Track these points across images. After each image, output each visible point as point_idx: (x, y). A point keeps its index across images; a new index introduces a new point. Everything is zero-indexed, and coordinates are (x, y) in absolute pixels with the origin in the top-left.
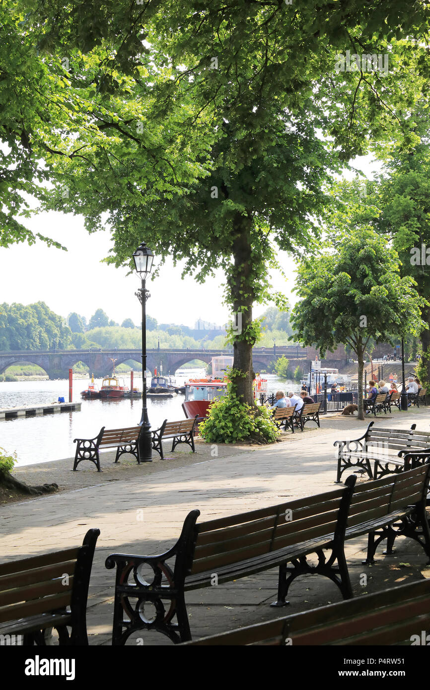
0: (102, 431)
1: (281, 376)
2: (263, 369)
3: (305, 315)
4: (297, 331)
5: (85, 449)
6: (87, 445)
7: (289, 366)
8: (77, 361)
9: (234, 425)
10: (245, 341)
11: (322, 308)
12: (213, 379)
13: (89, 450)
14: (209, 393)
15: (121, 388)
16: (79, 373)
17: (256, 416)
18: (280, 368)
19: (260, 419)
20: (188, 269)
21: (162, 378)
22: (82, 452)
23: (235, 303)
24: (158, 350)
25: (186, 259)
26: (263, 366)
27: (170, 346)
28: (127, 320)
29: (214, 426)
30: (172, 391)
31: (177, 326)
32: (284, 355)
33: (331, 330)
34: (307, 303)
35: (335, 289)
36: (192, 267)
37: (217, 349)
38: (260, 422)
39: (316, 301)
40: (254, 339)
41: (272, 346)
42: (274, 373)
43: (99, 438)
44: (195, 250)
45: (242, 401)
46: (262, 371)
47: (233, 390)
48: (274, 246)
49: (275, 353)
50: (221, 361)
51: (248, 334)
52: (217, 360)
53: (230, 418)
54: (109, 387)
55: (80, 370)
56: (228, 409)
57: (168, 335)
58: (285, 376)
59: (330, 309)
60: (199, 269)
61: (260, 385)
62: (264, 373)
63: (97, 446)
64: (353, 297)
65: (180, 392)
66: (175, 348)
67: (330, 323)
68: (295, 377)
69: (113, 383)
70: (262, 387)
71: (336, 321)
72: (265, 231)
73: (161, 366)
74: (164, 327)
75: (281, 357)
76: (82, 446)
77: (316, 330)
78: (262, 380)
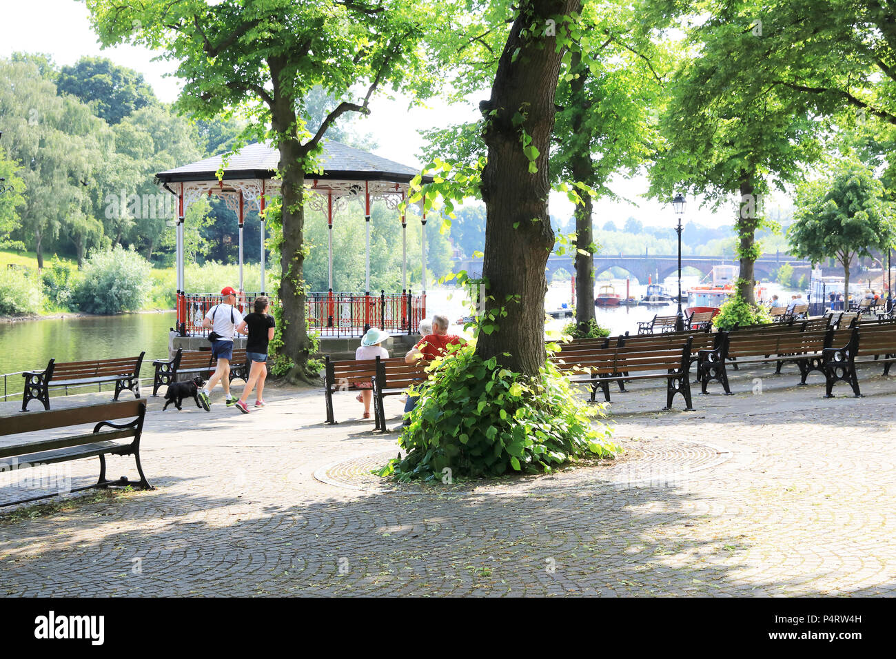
0: (655, 317)
1: (785, 285)
2: (764, 277)
3: (799, 234)
4: (792, 247)
5: (644, 329)
6: (646, 326)
7: (794, 274)
8: (559, 267)
9: (739, 319)
10: (749, 258)
11: (814, 229)
12: (714, 287)
13: (647, 329)
14: (710, 300)
15: (617, 296)
16: (558, 280)
17: (757, 312)
18: (783, 276)
19: (759, 314)
20: (704, 203)
21: (658, 287)
22: (642, 330)
23: (741, 230)
24: (646, 256)
25: (703, 195)
26: (765, 274)
27: (657, 251)
28: (609, 223)
29: (724, 320)
30: (668, 299)
31: (664, 229)
32: (787, 262)
33: (821, 246)
34: (802, 224)
35: (825, 213)
36: (708, 201)
37: (711, 255)
38: (759, 317)
39: (808, 224)
40: (755, 256)
41: (775, 252)
42: (777, 282)
43: (654, 321)
44: (710, 188)
45: (745, 302)
46: (763, 279)
47: (739, 293)
48: (771, 186)
49: (778, 259)
50: (722, 270)
51: (751, 252)
52: (718, 269)
53: (736, 314)
54: (606, 295)
55: (560, 278)
56: (735, 307)
57: (655, 239)
58: (789, 285)
59: (821, 230)
60: (713, 202)
61: (760, 292)
62: (766, 282)
63: (652, 327)
64: (839, 221)
65: (675, 300)
66: (662, 254)
67: (821, 241)
68: (800, 286)
69: (610, 291)
70: (762, 295)
71: (825, 240)
72: (765, 175)
73: (657, 274)
74: (649, 231)
75: (784, 264)
76: (642, 326)
77: (809, 246)
78: (762, 289)
